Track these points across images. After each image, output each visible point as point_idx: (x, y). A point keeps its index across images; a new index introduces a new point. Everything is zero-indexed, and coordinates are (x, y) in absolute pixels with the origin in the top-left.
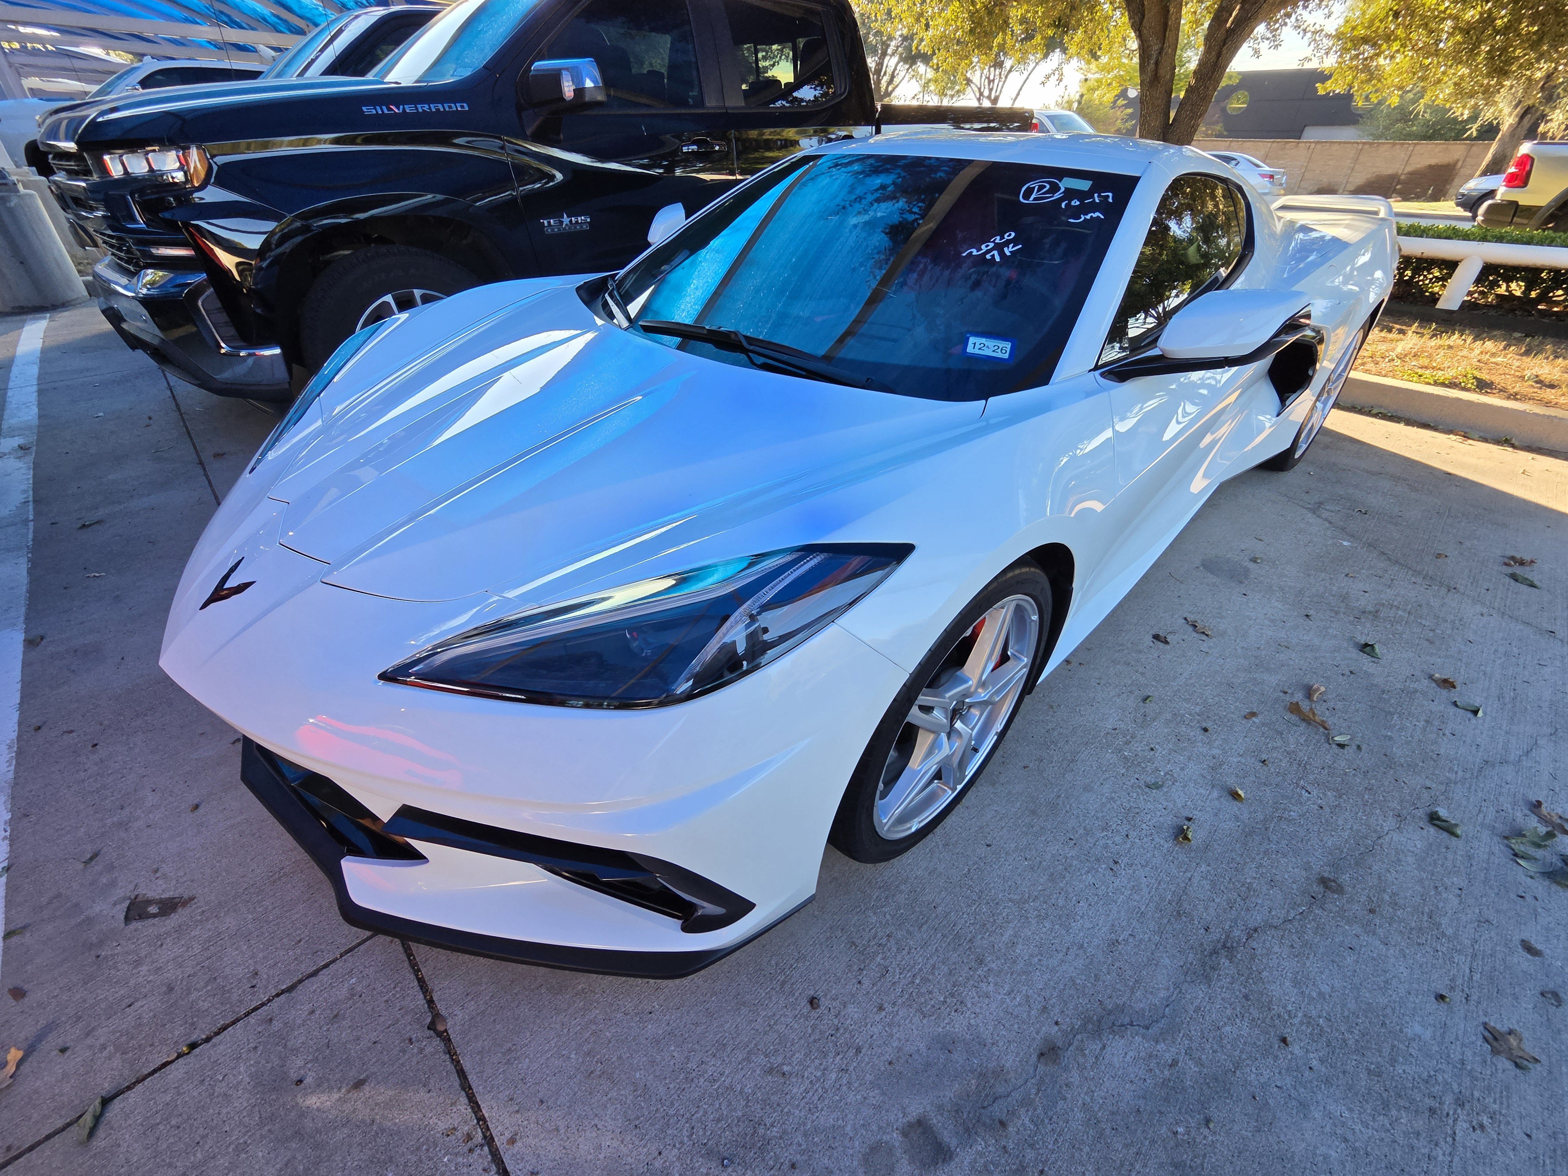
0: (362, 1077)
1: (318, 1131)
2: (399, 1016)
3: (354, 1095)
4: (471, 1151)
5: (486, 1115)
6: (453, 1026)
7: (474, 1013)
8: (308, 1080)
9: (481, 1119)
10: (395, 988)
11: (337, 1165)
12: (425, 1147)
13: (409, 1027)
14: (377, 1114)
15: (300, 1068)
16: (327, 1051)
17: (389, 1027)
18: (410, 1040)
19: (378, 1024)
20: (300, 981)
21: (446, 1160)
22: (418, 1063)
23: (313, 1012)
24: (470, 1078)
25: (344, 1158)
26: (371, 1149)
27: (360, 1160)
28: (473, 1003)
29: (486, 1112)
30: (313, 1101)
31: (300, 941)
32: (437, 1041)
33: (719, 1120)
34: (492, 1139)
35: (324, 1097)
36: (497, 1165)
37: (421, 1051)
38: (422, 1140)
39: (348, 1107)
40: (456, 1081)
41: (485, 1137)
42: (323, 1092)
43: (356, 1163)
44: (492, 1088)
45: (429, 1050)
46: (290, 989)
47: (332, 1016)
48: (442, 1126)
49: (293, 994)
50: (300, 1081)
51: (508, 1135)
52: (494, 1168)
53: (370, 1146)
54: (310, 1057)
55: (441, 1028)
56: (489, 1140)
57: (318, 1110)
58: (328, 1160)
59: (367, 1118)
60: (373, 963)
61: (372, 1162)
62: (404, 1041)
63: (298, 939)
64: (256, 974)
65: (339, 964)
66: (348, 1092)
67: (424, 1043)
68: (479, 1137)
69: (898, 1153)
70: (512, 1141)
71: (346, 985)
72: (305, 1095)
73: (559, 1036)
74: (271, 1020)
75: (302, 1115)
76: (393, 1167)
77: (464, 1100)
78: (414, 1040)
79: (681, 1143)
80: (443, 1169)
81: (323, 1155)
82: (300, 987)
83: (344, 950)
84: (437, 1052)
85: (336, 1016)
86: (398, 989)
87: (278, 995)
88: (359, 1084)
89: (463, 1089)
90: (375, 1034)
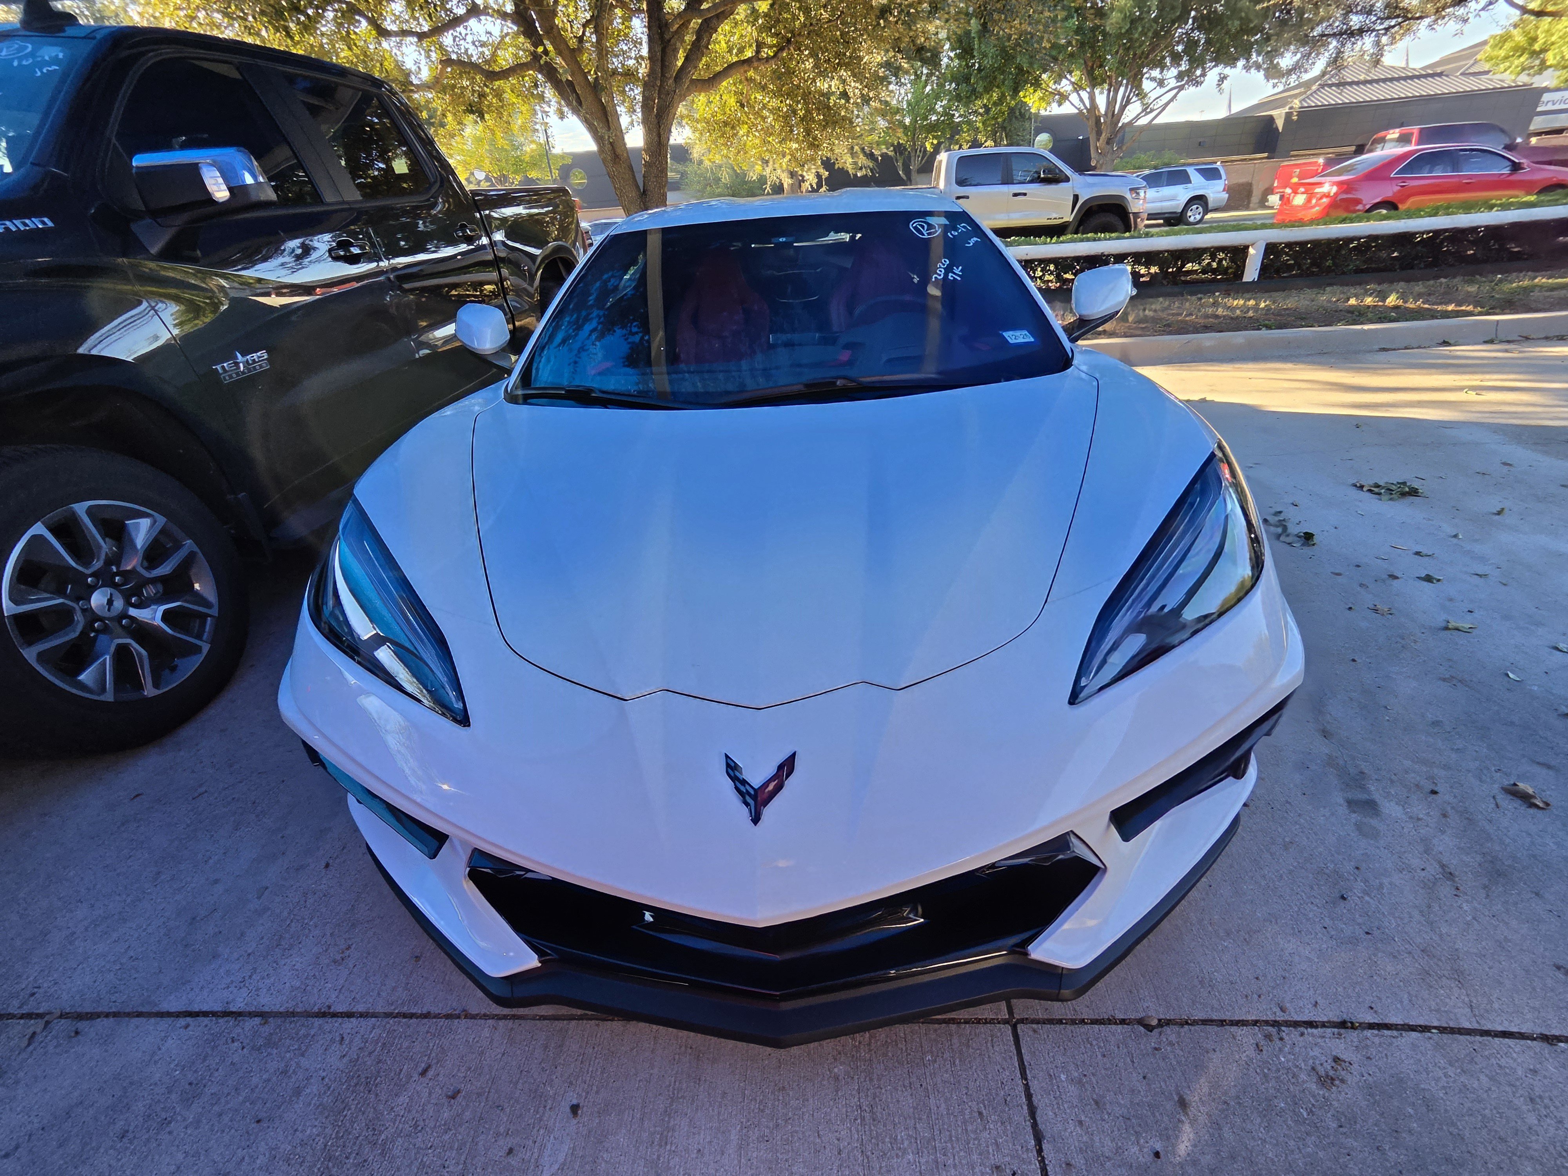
0: (1176, 1098)
1: (1218, 1152)
2: (1125, 1050)
3: (1192, 1111)
4: (1281, 1039)
5: (1254, 1018)
6: (1155, 1012)
7: (1153, 994)
8: (1158, 1147)
9: (1255, 1023)
10: (1091, 1045)
11: (1258, 1145)
12: (1266, 1071)
13: (1143, 1047)
14: (1220, 1098)
15: (1141, 1150)
16: (1133, 1121)
17: (1133, 1062)
18: (1156, 1049)
19: (1126, 1070)
20: (1035, 1125)
21: (1283, 1059)
22: (1182, 1050)
23: (1081, 1123)
24: (1215, 1018)
25: (1253, 1138)
26: (1252, 1113)
27: (1260, 1125)
28: (1142, 991)
29: (1251, 1018)
30: (1184, 1147)
31: (980, 1113)
32: (1167, 1030)
33: (1312, 888)
34: (1275, 1021)
35: (1185, 1138)
36: (1300, 1026)
37: (1171, 1044)
38: (1258, 1070)
39: (1202, 1119)
40: (1212, 1029)
41: (1273, 1026)
42: (1177, 1137)
43: (1262, 1129)
44: (1231, 1006)
45: (1173, 1038)
46: (1039, 1138)
47: (1094, 1106)
48: (1251, 1052)
49: (1047, 1135)
50: (1157, 1155)
51: (1277, 1010)
52: (1302, 1029)
53: (1248, 1112)
54: (1133, 1138)
55: (1154, 1022)
56: (1275, 1024)
57: (1195, 1146)
58: (1251, 1152)
59: (1220, 1107)
60: (1051, 1054)
61: (1265, 1116)
62: (1154, 1055)
63: (976, 1115)
64: (997, 1168)
65: (1034, 1086)
66: (1187, 1114)
67: (1165, 1040)
68: (1273, 1030)
69: (1365, 820)
70: (1283, 1010)
71: (1065, 1084)
72: (1174, 1154)
73: (1202, 945)
74: (1068, 1164)
75: (1195, 1163)
76: (1276, 1101)
77: (1233, 1029)
78: (1157, 1046)
79: (1321, 913)
80: (1290, 1064)
81: (1243, 1153)
82: (1041, 1126)
83: (1019, 1074)
84: (1179, 1033)
85: (1097, 1103)
86: (1094, 1043)
87: (1040, 1151)
88: (1183, 1104)
89: (1223, 1025)
90: (1134, 1075)
